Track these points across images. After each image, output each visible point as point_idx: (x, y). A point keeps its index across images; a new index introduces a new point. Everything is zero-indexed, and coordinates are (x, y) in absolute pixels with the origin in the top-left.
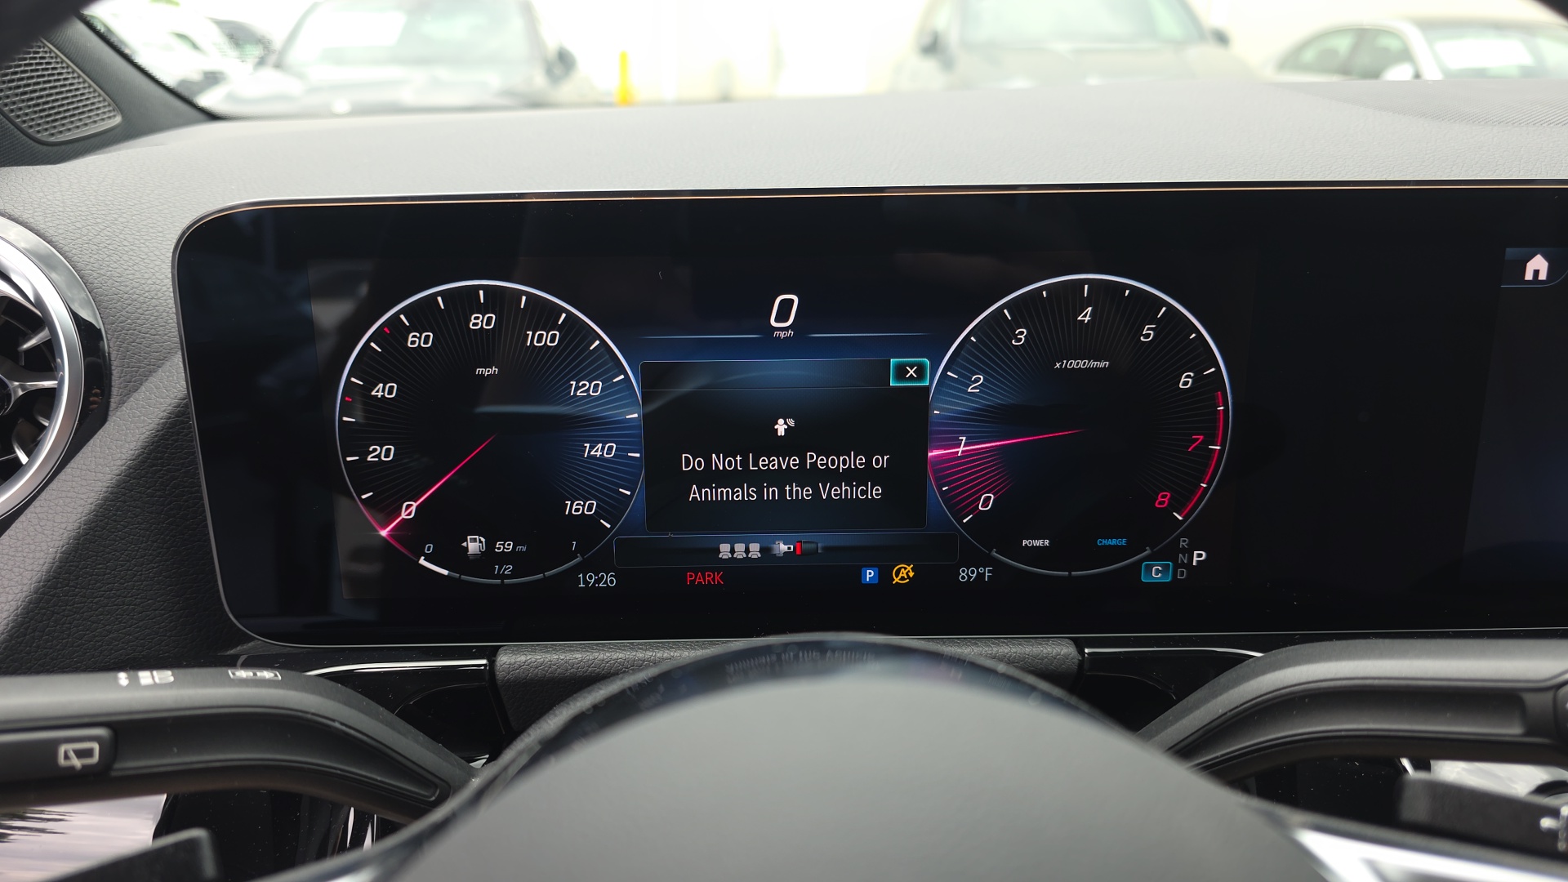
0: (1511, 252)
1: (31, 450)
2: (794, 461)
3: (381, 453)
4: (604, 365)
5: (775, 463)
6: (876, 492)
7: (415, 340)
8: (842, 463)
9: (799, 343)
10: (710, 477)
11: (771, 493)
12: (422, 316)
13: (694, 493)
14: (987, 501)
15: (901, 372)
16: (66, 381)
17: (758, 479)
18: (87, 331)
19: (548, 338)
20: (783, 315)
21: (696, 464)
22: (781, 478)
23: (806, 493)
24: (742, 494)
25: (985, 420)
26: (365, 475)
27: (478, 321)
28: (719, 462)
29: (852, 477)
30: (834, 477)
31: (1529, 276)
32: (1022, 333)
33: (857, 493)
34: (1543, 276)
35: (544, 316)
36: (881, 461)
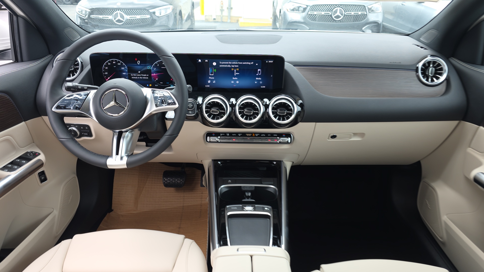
0: (197, 59)
1: (76, 73)
2: (140, 75)
3: (106, 73)
4: (124, 66)
5: (139, 75)
6: (148, 78)
7: (109, 64)
8: (144, 75)
9: (140, 65)
10: (133, 76)
11: (139, 78)
12: (109, 62)
13: (132, 78)
14: (157, 79)
15: (149, 68)
16: (80, 67)
17: (138, 76)
18: (82, 62)
19: (119, 64)
20: (138, 63)
21: (132, 75)
22: (139, 76)
23: (142, 78)
24: (136, 78)
25: (156, 72)
26: (105, 75)
27: (114, 62)
28: (134, 75)
29: (145, 76)
30: (144, 77)
31: (199, 61)
32: (158, 65)
33: (146, 78)
34: (200, 61)
35: (119, 62)
36: (148, 75)
